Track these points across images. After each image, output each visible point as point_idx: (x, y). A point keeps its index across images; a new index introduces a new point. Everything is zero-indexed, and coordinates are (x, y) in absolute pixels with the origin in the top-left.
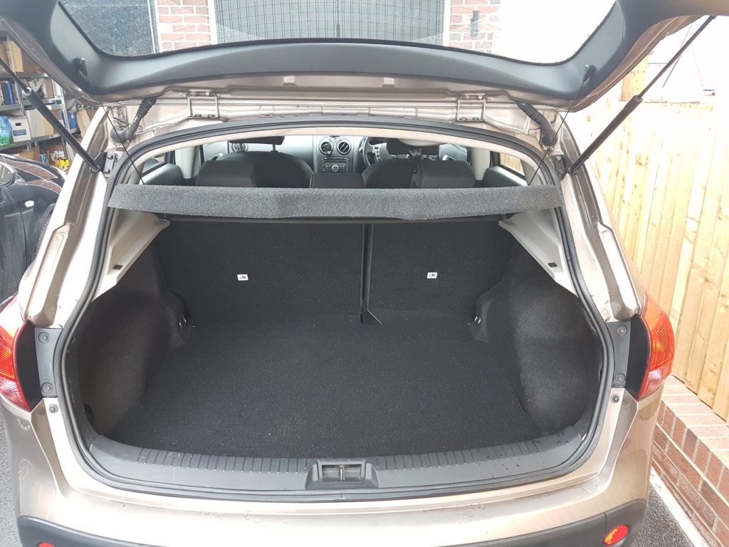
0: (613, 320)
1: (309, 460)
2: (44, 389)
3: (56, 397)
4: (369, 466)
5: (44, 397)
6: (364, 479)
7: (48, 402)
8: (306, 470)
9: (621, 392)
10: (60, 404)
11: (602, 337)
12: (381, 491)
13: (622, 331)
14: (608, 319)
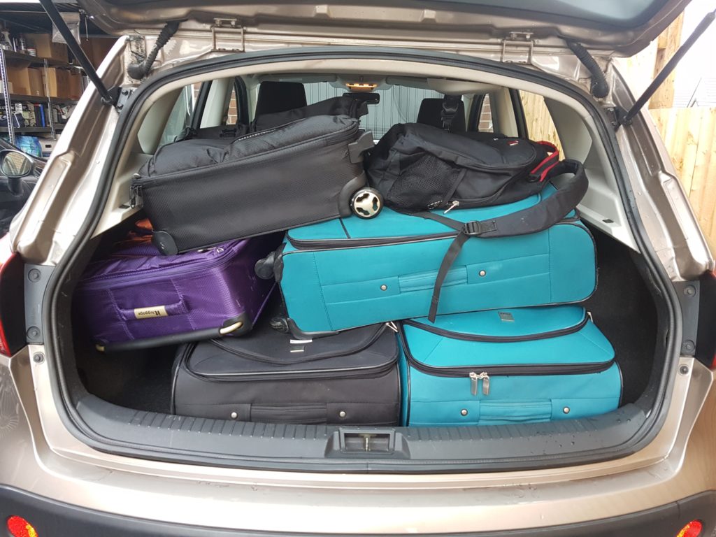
0: (679, 279)
1: (330, 428)
2: (30, 334)
3: (43, 344)
4: (399, 435)
5: (28, 343)
6: (394, 450)
7: (34, 350)
8: (325, 438)
9: (691, 363)
10: (47, 353)
11: (667, 298)
12: (413, 463)
13: (690, 291)
14: (674, 278)
